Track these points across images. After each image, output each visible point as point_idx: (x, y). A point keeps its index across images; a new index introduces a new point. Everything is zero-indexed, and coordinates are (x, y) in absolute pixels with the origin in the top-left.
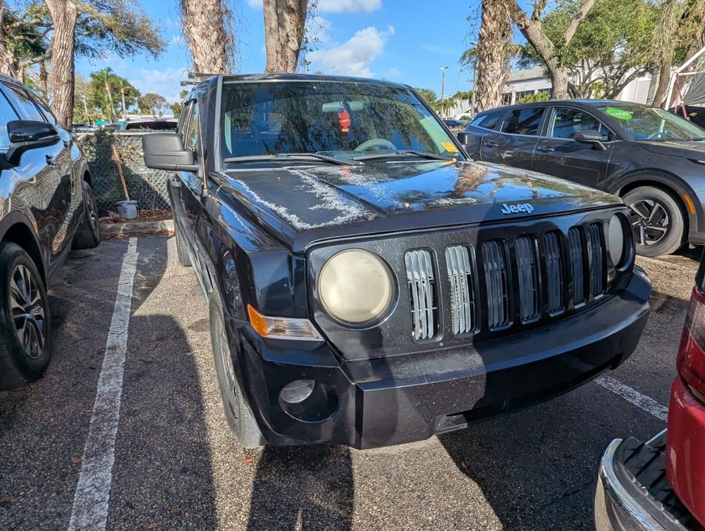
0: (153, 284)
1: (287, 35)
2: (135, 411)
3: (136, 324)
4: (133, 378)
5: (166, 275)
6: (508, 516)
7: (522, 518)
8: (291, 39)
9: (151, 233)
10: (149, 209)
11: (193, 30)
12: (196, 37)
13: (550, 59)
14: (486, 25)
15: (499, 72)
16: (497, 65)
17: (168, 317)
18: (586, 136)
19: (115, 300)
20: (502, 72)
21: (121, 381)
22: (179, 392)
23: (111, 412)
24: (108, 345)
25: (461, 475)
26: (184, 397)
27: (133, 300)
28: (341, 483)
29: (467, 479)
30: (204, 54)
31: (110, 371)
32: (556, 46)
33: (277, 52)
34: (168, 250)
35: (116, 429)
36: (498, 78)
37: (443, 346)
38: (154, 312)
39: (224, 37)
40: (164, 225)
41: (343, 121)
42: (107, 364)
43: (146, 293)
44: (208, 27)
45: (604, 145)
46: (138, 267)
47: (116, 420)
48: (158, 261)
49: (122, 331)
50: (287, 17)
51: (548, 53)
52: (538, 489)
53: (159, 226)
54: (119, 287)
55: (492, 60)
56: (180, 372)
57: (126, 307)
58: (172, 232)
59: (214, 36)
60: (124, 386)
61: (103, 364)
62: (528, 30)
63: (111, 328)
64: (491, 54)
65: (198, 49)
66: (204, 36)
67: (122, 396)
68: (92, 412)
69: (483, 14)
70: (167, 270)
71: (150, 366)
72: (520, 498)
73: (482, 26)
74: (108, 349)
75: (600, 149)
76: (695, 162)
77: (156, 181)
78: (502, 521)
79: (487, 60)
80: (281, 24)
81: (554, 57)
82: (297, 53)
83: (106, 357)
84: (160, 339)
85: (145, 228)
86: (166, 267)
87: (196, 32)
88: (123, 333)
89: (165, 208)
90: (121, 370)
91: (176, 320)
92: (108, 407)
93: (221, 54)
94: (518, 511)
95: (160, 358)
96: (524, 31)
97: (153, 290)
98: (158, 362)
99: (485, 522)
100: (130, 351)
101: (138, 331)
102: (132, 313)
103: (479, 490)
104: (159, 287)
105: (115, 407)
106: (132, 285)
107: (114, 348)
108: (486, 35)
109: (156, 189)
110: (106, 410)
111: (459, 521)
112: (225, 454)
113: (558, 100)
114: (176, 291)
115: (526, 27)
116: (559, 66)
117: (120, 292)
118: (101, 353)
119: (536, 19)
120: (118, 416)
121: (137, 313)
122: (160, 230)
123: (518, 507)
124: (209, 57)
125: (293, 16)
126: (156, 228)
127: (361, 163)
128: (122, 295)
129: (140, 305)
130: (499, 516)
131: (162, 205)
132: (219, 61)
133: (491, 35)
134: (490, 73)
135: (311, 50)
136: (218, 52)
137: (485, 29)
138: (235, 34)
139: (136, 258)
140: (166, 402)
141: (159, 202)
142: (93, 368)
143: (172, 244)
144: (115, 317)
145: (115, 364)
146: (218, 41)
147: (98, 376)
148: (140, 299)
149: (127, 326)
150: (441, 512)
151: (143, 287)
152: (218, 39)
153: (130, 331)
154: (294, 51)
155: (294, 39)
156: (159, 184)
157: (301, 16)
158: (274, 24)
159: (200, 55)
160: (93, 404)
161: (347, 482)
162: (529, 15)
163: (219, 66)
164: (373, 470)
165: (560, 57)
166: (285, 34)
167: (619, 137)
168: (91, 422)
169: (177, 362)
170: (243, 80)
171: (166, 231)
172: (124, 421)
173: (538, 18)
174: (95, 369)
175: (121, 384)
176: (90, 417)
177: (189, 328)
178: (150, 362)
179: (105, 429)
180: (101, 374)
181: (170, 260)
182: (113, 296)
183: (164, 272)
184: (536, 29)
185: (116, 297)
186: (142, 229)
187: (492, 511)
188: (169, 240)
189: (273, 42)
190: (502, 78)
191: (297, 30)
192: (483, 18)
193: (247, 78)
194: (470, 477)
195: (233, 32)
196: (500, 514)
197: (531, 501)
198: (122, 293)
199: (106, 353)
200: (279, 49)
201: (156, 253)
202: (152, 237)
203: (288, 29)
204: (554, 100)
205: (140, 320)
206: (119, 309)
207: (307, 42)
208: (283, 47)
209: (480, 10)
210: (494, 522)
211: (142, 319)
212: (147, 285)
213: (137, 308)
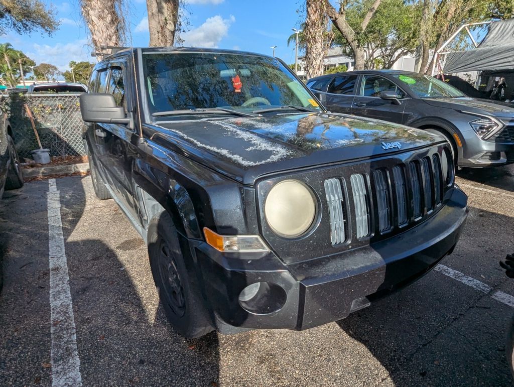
0: (78, 216)
1: (166, 19)
2: (88, 319)
3: (71, 248)
4: (79, 292)
5: (88, 207)
6: (390, 365)
7: (400, 365)
8: (168, 22)
9: (67, 175)
10: (60, 155)
11: (91, 12)
12: (94, 18)
13: (353, 41)
14: (310, 16)
15: (321, 50)
16: (319, 45)
17: (97, 241)
18: (388, 95)
19: (48, 230)
20: (323, 50)
21: (70, 295)
22: (122, 300)
23: (67, 322)
24: (51, 266)
25: (352, 340)
26: (127, 303)
27: (64, 229)
28: (267, 357)
29: (356, 342)
30: (101, 32)
31: (57, 289)
32: (356, 33)
33: (158, 32)
34: (84, 188)
35: (75, 335)
36: (320, 54)
37: (351, 248)
38: (84, 237)
39: (116, 19)
40: (77, 167)
41: (236, 84)
42: (54, 283)
43: (74, 223)
44: (103, 11)
45: (400, 101)
46: (62, 202)
47: (73, 328)
48: (78, 197)
49: (61, 255)
50: (164, 5)
51: (351, 37)
52: (405, 343)
53: (73, 168)
54: (49, 219)
55: (315, 41)
56: (118, 284)
57: (59, 235)
58: (83, 173)
59: (109, 18)
60: (73, 300)
61: (50, 283)
62: (337, 21)
63: (50, 253)
64: (315, 37)
65: (96, 28)
66: (100, 17)
67: (73, 308)
68: (50, 324)
69: (307, 8)
70: (87, 203)
71: (91, 281)
72: (395, 351)
73: (307, 17)
74: (52, 270)
75: (398, 104)
76: (460, 112)
77: (64, 133)
78: (387, 369)
79: (311, 41)
80: (160, 10)
81: (355, 40)
82: (173, 33)
83: (51, 277)
84: (95, 258)
85: (61, 171)
86: (85, 201)
87: (93, 15)
88: (62, 256)
89: (73, 154)
90: (67, 287)
91: (105, 242)
92: (64, 318)
93: (115, 32)
94: (396, 360)
95: (99, 274)
96: (335, 22)
97: (79, 220)
98: (98, 277)
99: (377, 371)
100: (71, 270)
101: (75, 253)
102: (65, 240)
103: (367, 349)
104: (84, 217)
105: (70, 317)
106: (60, 217)
107: (56, 269)
108: (310, 24)
109: (65, 139)
110: (62, 321)
111: (358, 373)
112: (172, 344)
113: (359, 70)
114: (100, 220)
115: (336, 19)
116: (358, 46)
117: (51, 223)
118: (46, 274)
119: (342, 13)
120: (74, 324)
121: (70, 239)
122: (73, 171)
123: (396, 358)
124: (105, 35)
125: (169, 5)
126: (70, 170)
127: (260, 115)
128: (53, 226)
129: (71, 232)
130: (384, 366)
131: (70, 152)
132: (114, 38)
133: (314, 23)
134: (314, 51)
135: (184, 31)
136: (113, 31)
137: (309, 19)
138: (125, 17)
139: (58, 195)
140: (113, 309)
141: (68, 150)
142: (42, 288)
143: (88, 184)
144: (51, 244)
145: (61, 282)
146: (112, 22)
147: (48, 293)
148: (69, 228)
149: (64, 250)
150: (344, 368)
151: (71, 218)
152: (112, 20)
153: (68, 254)
154: (172, 32)
155: (171, 22)
156: (67, 135)
157: (175, 5)
158: (155, 9)
159: (98, 33)
160: (50, 317)
161: (271, 355)
162: (337, 10)
163: (114, 42)
164: (289, 344)
165: (359, 40)
166: (163, 19)
167: (409, 96)
168: (51, 332)
169: (114, 276)
170: (158, 51)
171: (79, 172)
172: (80, 328)
173: (344, 13)
174: (44, 287)
175: (71, 298)
176: (50, 327)
177: (117, 248)
178: (91, 278)
179: (65, 336)
180: (50, 292)
181: (87, 196)
182: (46, 227)
183: (85, 205)
184: (342, 21)
185: (48, 228)
186: (59, 171)
187: (379, 363)
188: (82, 180)
189: (154, 24)
190: (322, 54)
191: (173, 15)
192: (308, 12)
193: (161, 50)
194: (358, 340)
195: (124, 15)
196: (385, 364)
197: (403, 352)
198: (53, 224)
199: (51, 274)
200: (160, 29)
201: (74, 191)
202: (68, 177)
203: (166, 15)
204: (356, 70)
205: (74, 245)
206: (53, 237)
207: (180, 25)
208: (162, 28)
209: (305, 6)
210: (382, 370)
211: (75, 243)
212: (73, 216)
213: (69, 235)
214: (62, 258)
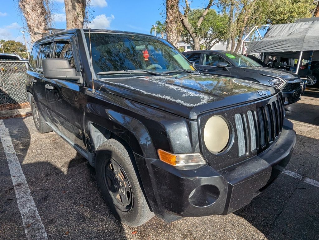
0: (27, 145)
1: (78, 14)
2: (52, 220)
3: (28, 169)
4: (41, 201)
5: (33, 139)
6: (264, 230)
7: (269, 229)
8: (79, 16)
9: (11, 117)
10: (2, 103)
11: (26, 6)
12: (28, 10)
13: (192, 33)
14: (169, 17)
15: (175, 38)
16: (174, 35)
17: (46, 162)
18: (221, 65)
19: (5, 156)
20: (176, 38)
21: (34, 203)
22: (75, 204)
23: (36, 224)
24: (14, 183)
25: (236, 216)
26: (79, 205)
27: (18, 155)
28: (187, 233)
29: (239, 217)
30: (34, 20)
31: (23, 200)
32: (194, 28)
33: (73, 22)
34: (27, 125)
35: (46, 233)
36: (175, 40)
37: (249, 158)
38: (35, 160)
39: (45, 11)
40: (18, 111)
41: (145, 55)
42: (19, 195)
43: (25, 150)
44: (35, 6)
45: (228, 68)
46: (12, 136)
47: (43, 228)
48: (23, 132)
49: (20, 174)
50: (76, 4)
51: (192, 31)
52: (267, 215)
53: (15, 112)
54: (4, 149)
55: (172, 32)
56: (69, 192)
57: (15, 160)
58: (23, 115)
59: (39, 11)
60: (37, 207)
61: (16, 196)
62: (183, 21)
63: (11, 174)
64: (172, 30)
65: (30, 17)
66: (33, 9)
67: (39, 213)
68: (23, 227)
69: (167, 12)
70: (31, 136)
71: (48, 192)
72: (263, 220)
73: (167, 18)
74: (16, 186)
75: (226, 70)
76: (263, 75)
77: (6, 88)
78: (263, 233)
79: (170, 32)
80: (74, 8)
81: (194, 33)
82: (83, 23)
83: (16, 191)
84: (47, 175)
85: (7, 114)
86: (29, 135)
87: (28, 8)
89: (12, 102)
90: (30, 197)
91: (52, 163)
92: (33, 221)
93: (44, 20)
94: (266, 226)
95: (53, 186)
97: (28, 148)
98: (53, 189)
99: (257, 235)
100: (31, 185)
101: (31, 172)
102: (21, 163)
103: (247, 221)
104: (31, 146)
105: (38, 220)
106: (13, 146)
107: (19, 185)
108: (169, 22)
109: (6, 92)
110: (32, 223)
111: (247, 238)
112: (120, 232)
114: (44, 147)
115: (183, 20)
116: (196, 36)
117: (6, 151)
118: (12, 189)
119: (186, 17)
120: (42, 225)
121: (24, 162)
122: (16, 114)
123: (265, 225)
124: (37, 22)
125: (80, 4)
126: (14, 113)
127: (168, 75)
128: (9, 153)
129: (24, 157)
130: (261, 231)
131: (11, 101)
132: (43, 24)
133: (171, 21)
134: (172, 38)
135: (90, 22)
136: (42, 19)
137: (168, 19)
138: (51, 11)
139: (8, 132)
140: (70, 210)
141: (9, 100)
142: (10, 200)
143: (29, 122)
144: (10, 166)
145: (24, 194)
146: (42, 13)
147: (17, 204)
148: (22, 154)
149: (22, 171)
150: (237, 235)
151: (21, 147)
152: (42, 12)
153: (25, 173)
154: (82, 22)
155: (81, 16)
156: (8, 89)
157: (84, 5)
158: (70, 7)
159: (32, 20)
160: (22, 222)
161: (190, 232)
162: (183, 14)
163: (43, 27)
164: (198, 223)
165: (196, 33)
166: (76, 13)
167: (233, 65)
168: (26, 233)
169: (64, 187)
171: (20, 115)
172: (48, 227)
173: (187, 16)
174: (12, 199)
175: (35, 206)
176: (24, 230)
177: (62, 166)
178: (47, 190)
179: (38, 235)
180: (18, 202)
181: (31, 131)
182: (4, 155)
183: (30, 137)
184: (186, 21)
185: (5, 155)
186: (5, 115)
187: (257, 230)
188: (24, 120)
189: (70, 16)
190: (176, 40)
191: (83, 12)
192: (167, 14)
194: (240, 216)
195: (50, 9)
196: (260, 230)
197: (268, 221)
198: (8, 152)
199: (15, 189)
200: (74, 20)
201: (19, 128)
202: (12, 119)
203: (78, 11)
204: (195, 50)
205: (28, 166)
206: (11, 162)
207: (87, 18)
208: (75, 19)
209: (166, 11)
210: (260, 234)
211: (30, 165)
212: (23, 146)
213: (23, 160)
214: (21, 176)
